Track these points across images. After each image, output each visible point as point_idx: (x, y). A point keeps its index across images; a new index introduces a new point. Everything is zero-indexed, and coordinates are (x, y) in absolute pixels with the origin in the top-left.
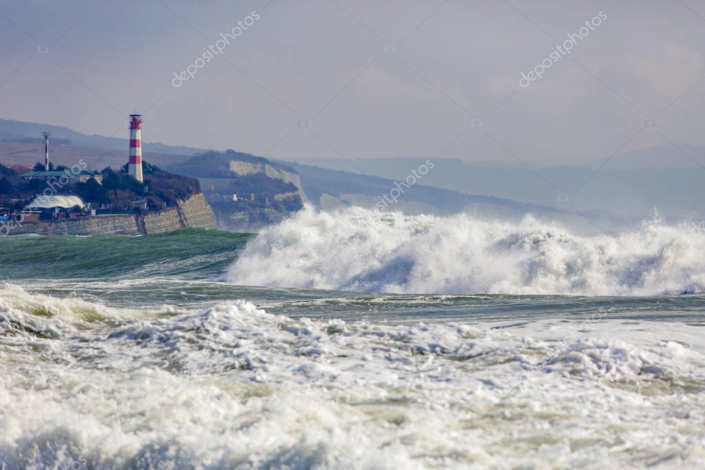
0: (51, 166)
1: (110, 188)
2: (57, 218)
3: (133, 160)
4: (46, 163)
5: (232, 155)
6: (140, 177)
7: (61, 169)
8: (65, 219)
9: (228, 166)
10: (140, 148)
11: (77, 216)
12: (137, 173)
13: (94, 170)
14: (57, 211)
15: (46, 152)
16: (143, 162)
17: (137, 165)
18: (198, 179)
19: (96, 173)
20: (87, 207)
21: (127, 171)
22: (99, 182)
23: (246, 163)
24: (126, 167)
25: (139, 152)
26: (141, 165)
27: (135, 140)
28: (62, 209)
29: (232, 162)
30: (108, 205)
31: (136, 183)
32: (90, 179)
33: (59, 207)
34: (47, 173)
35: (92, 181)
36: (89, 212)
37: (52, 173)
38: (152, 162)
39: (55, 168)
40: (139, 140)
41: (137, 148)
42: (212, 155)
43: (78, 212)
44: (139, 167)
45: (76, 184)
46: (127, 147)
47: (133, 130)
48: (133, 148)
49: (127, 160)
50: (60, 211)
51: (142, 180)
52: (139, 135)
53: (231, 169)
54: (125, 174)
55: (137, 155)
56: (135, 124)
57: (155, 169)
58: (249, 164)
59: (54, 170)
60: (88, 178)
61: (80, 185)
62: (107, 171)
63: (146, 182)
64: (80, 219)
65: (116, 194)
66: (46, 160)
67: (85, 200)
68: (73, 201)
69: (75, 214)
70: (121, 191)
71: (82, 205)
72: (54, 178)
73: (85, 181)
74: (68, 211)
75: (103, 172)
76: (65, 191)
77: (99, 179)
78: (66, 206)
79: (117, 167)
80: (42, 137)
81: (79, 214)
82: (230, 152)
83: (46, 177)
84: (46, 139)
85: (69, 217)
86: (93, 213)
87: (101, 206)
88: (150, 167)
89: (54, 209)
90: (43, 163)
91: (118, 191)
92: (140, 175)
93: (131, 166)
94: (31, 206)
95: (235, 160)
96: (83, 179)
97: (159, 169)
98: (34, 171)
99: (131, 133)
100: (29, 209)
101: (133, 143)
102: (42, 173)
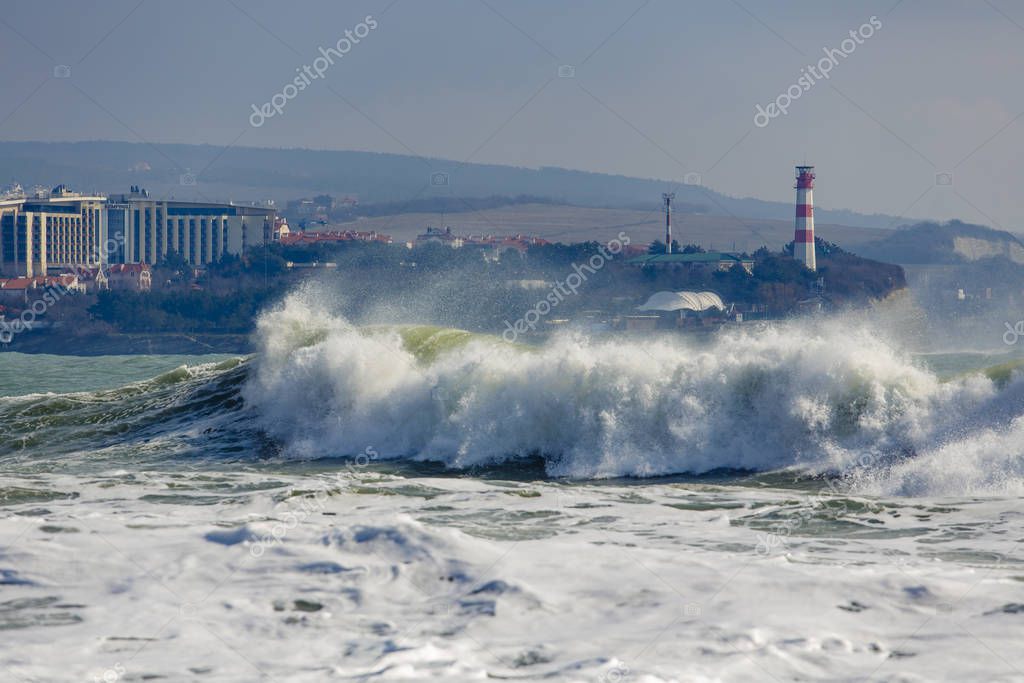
0: (675, 245)
1: (764, 279)
2: (684, 326)
3: (802, 235)
4: (668, 242)
5: (960, 228)
6: (812, 263)
7: (689, 250)
8: (695, 327)
9: (952, 245)
10: (812, 218)
11: (714, 323)
12: (807, 257)
13: (741, 252)
14: (683, 316)
15: (668, 224)
16: (817, 240)
17: (807, 244)
18: (902, 265)
19: (744, 256)
20: (729, 308)
21: (792, 254)
22: (748, 270)
23: (979, 241)
24: (791, 247)
25: (811, 223)
26: (814, 244)
27: (805, 206)
28: (690, 312)
29: (959, 239)
30: (762, 307)
31: (807, 274)
32: (734, 266)
33: (685, 310)
34: (669, 258)
35: (737, 270)
36: (733, 317)
37: (678, 256)
38: (825, 238)
39: (682, 249)
40: (810, 206)
41: (807, 218)
42: (928, 229)
43: (715, 317)
44: (811, 248)
45: (714, 273)
46: (792, 217)
47: (802, 191)
48: (801, 219)
49: (792, 237)
50: (688, 316)
51: (815, 267)
52: (810, 198)
53: (956, 250)
54: (789, 258)
55: (808, 228)
56: (804, 181)
57: (835, 250)
58: (983, 243)
59: (680, 253)
60: (731, 265)
61: (719, 275)
62: (762, 252)
63: (821, 270)
65: (774, 289)
66: (668, 236)
67: (726, 300)
68: (709, 300)
69: (712, 320)
70: (783, 285)
71: (721, 307)
72: (681, 265)
73: (726, 270)
74: (700, 315)
75: (755, 255)
76: (696, 284)
77: (748, 267)
78: (696, 307)
79: (776, 247)
80: (662, 201)
81: (716, 320)
82: (956, 224)
83: (667, 263)
84: (668, 204)
85: (702, 325)
86: (739, 318)
87: (750, 308)
88: (828, 246)
89: (679, 311)
90: (664, 242)
91: (778, 285)
92: (811, 259)
93: (798, 245)
94: (642, 308)
95: (962, 236)
96: (724, 266)
97: (842, 251)
98: (651, 253)
99: (798, 195)
100: (640, 313)
101: (802, 210)
102: (662, 258)
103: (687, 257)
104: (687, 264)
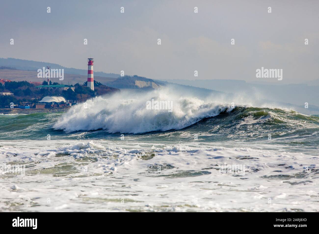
0: (50, 82)
1: (79, 93)
2: (53, 107)
3: (89, 80)
4: (48, 81)
5: (137, 78)
6: (93, 88)
7: (55, 84)
8: (57, 107)
9: (134, 83)
10: (93, 74)
11: (63, 106)
12: (91, 86)
13: (71, 84)
14: (53, 104)
16: (94, 81)
17: (91, 82)
18: (120, 89)
19: (72, 86)
20: (67, 102)
21: (87, 85)
22: (73, 90)
23: (143, 82)
24: (86, 83)
25: (92, 76)
26: (93, 82)
27: (91, 71)
28: (55, 103)
29: (137, 81)
30: (77, 101)
31: (91, 91)
32: (69, 89)
33: (54, 102)
34: (49, 86)
35: (70, 90)
36: (69, 104)
38: (97, 80)
39: (52, 83)
40: (92, 70)
41: (91, 74)
42: (127, 78)
44: (92, 83)
45: (62, 91)
46: (87, 74)
47: (90, 66)
48: (89, 74)
49: (87, 80)
50: (55, 104)
51: (93, 89)
52: (92, 68)
53: (136, 84)
54: (86, 87)
55: (91, 77)
56: (90, 63)
57: (100, 84)
58: (144, 82)
59: (52, 85)
60: (68, 88)
61: (64, 91)
62: (77, 85)
63: (95, 90)
64: (64, 108)
65: (81, 96)
66: (48, 79)
67: (67, 99)
68: (60, 99)
69: (62, 105)
70: (84, 95)
71: (65, 101)
72: (52, 88)
73: (66, 90)
74: (58, 104)
75: (75, 85)
76: (57, 94)
77: (73, 89)
78: (57, 101)
79: (82, 83)
81: (64, 105)
82: (136, 76)
83: (48, 88)
85: (59, 107)
86: (70, 105)
87: (74, 102)
88: (97, 83)
89: (52, 103)
90: (47, 81)
91: (82, 95)
92: (92, 87)
93: (88, 83)
94: (41, 101)
95: (138, 80)
96: (66, 89)
97: (102, 84)
98: (43, 85)
99: (89, 67)
100: (40, 103)
101: (90, 72)
102: (46, 86)
103: (54, 86)
104: (54, 88)
